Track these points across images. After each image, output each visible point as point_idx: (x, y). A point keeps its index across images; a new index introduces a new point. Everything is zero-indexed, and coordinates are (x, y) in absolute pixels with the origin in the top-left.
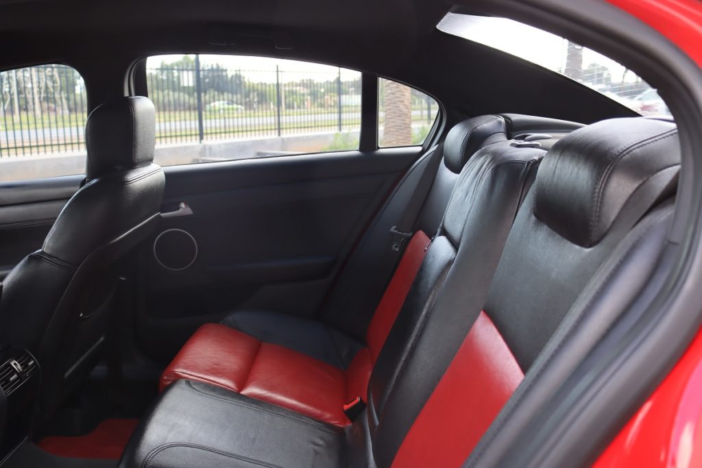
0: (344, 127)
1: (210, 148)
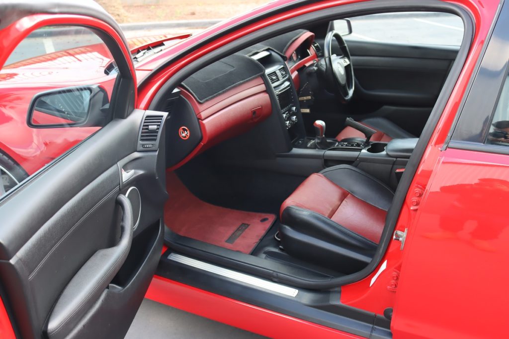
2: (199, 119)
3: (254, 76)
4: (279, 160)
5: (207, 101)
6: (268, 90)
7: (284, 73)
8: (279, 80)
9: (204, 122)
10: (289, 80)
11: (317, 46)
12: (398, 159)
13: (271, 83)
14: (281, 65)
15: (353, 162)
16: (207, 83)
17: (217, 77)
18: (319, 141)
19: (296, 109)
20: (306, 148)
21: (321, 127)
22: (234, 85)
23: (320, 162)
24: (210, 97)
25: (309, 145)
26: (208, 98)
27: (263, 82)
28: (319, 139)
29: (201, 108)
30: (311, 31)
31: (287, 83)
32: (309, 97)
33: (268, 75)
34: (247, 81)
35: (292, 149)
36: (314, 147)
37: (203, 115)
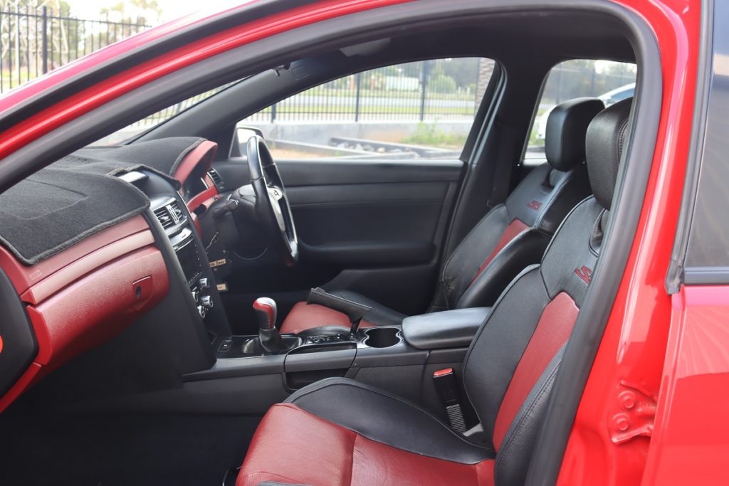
0: (426, 116)
1: (283, 129)
2: (27, 303)
3: (129, 214)
4: (192, 387)
5: (41, 260)
6: (158, 243)
7: (180, 211)
8: (173, 224)
9: (40, 309)
10: (187, 225)
11: (215, 173)
12: (433, 352)
13: (162, 227)
14: (171, 197)
15: (346, 370)
16: (34, 222)
17: (54, 211)
18: (267, 339)
19: (207, 281)
20: (242, 355)
21: (270, 309)
22: (94, 228)
23: (277, 381)
24: (48, 252)
25: (245, 349)
26: (42, 255)
27: (148, 226)
28: (265, 334)
29: (30, 276)
30: (211, 139)
31: (187, 233)
32: (224, 261)
33: (156, 212)
34: (118, 223)
35: (216, 361)
36: (256, 351)
37: (37, 292)
